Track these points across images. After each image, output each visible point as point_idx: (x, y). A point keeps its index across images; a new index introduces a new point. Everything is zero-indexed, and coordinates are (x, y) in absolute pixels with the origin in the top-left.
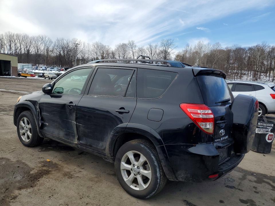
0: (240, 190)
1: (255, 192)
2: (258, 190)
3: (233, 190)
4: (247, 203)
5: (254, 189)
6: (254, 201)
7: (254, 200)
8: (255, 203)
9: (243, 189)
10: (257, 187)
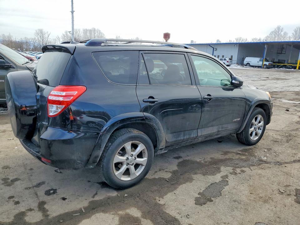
0: (30, 188)
1: (12, 197)
2: (11, 201)
3: (35, 184)
4: (12, 181)
5: (16, 200)
6: (6, 186)
7: (8, 188)
8: (5, 186)
9: (27, 191)
10: (15, 206)
